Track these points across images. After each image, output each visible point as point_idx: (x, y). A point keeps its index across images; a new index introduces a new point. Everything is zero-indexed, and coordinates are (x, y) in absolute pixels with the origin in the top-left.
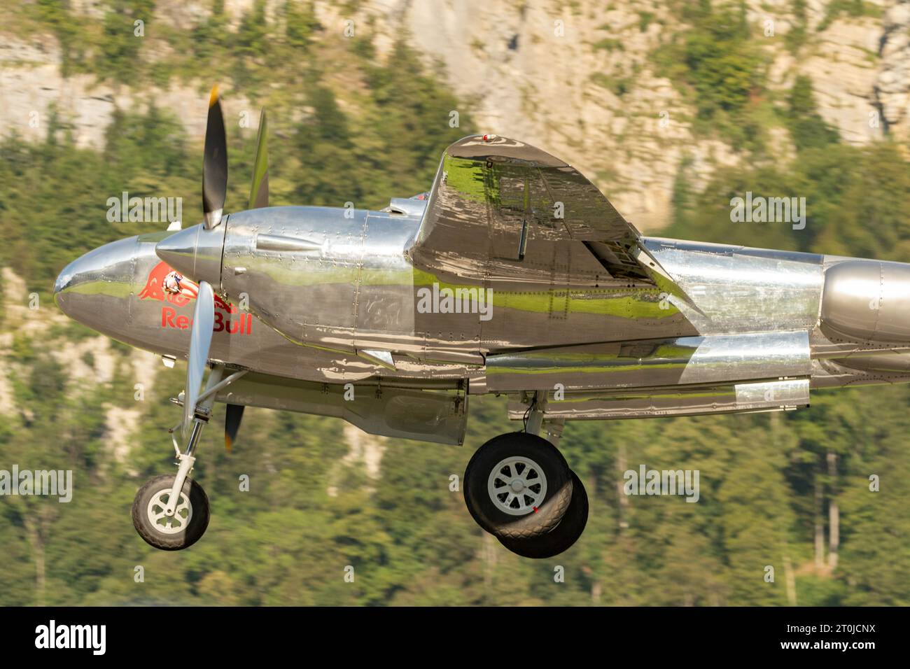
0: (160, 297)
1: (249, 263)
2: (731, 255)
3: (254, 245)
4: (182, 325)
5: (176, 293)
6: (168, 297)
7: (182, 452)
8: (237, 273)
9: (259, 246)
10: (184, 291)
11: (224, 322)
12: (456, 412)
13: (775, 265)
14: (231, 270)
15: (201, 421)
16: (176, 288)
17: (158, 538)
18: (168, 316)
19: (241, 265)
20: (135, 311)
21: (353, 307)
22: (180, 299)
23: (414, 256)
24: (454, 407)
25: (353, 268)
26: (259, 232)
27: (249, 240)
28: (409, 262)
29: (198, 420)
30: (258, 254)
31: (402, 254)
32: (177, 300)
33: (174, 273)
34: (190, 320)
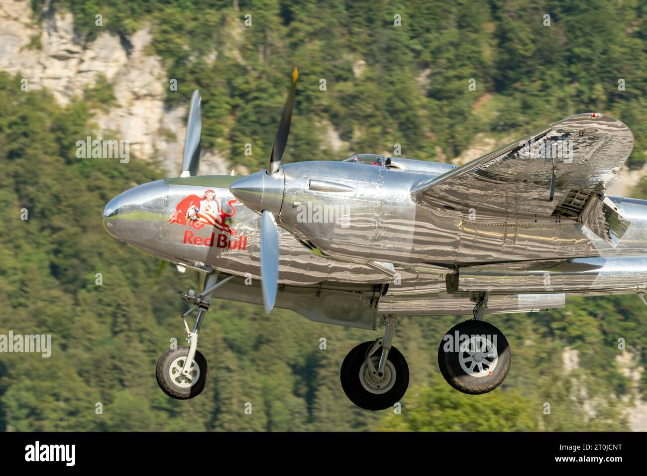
0: (184, 223)
1: (302, 199)
3: (307, 187)
4: (198, 243)
5: (196, 220)
6: (189, 223)
7: (191, 331)
8: (294, 207)
9: (311, 188)
10: (201, 219)
11: (227, 241)
12: (371, 307)
14: (291, 204)
15: (204, 310)
16: (195, 217)
17: (176, 391)
18: (188, 236)
19: (297, 201)
20: (165, 233)
22: (198, 225)
24: (369, 303)
25: (376, 204)
26: (310, 178)
27: (303, 184)
28: (414, 201)
29: (201, 309)
30: (310, 194)
31: (409, 196)
32: (196, 225)
33: (194, 206)
34: (204, 239)
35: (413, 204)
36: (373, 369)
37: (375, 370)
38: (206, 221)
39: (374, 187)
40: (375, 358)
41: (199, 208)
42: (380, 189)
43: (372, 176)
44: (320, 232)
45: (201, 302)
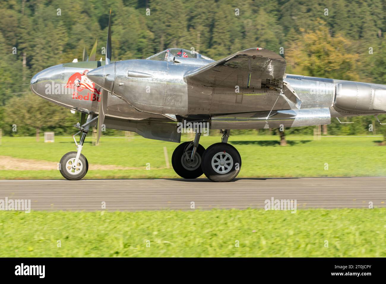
1: (125, 82)
2: (301, 80)
3: (127, 75)
4: (80, 98)
5: (79, 86)
8: (120, 85)
9: (129, 76)
10: (82, 86)
11: (96, 97)
13: (316, 83)
14: (118, 84)
15: (85, 133)
16: (79, 84)
19: (121, 82)
21: (164, 99)
22: (80, 89)
23: (187, 80)
25: (165, 84)
26: (129, 70)
27: (125, 73)
28: (185, 82)
29: (83, 133)
30: (128, 79)
31: (183, 79)
32: (79, 89)
33: (78, 79)
34: (83, 96)
35: (185, 84)
36: (188, 158)
37: (189, 158)
38: (84, 87)
39: (163, 74)
40: (189, 151)
41: (81, 79)
42: (167, 75)
43: (163, 68)
44: (135, 99)
45: (83, 130)
